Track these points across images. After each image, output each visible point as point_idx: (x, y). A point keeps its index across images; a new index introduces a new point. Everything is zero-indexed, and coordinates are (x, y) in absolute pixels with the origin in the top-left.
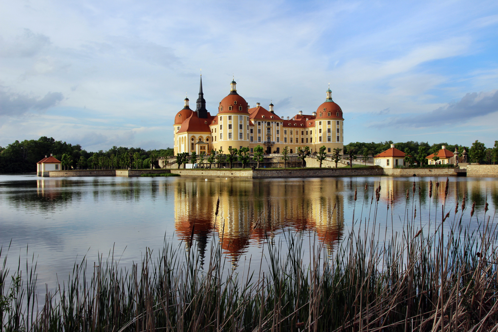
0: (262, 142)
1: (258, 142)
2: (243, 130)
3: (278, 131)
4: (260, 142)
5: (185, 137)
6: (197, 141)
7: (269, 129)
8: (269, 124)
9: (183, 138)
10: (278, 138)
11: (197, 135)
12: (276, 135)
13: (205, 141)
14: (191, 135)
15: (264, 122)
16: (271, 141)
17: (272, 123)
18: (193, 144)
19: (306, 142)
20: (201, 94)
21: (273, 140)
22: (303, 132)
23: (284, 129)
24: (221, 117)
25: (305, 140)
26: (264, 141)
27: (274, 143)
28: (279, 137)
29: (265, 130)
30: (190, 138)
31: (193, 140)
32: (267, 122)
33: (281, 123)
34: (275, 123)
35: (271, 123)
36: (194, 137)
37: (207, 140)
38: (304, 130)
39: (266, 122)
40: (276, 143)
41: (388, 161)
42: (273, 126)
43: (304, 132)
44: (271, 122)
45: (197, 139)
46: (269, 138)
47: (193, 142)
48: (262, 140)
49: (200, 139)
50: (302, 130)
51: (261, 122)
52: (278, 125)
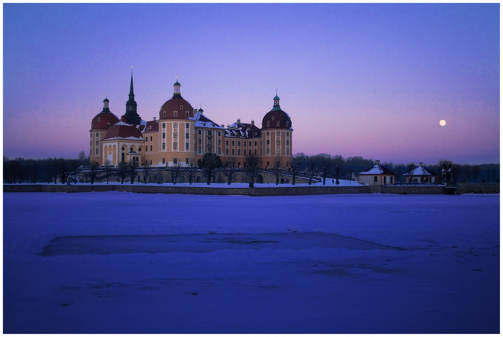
1: (198, 154)
2: (189, 140)
3: (219, 141)
4: (201, 153)
5: (115, 146)
6: (129, 151)
7: (210, 138)
8: (210, 133)
9: (110, 146)
10: (219, 149)
11: (129, 145)
12: (218, 145)
13: (137, 151)
14: (122, 144)
15: (205, 130)
16: (212, 152)
17: (214, 131)
18: (123, 154)
20: (132, 95)
21: (214, 152)
22: (245, 143)
23: (226, 139)
24: (164, 124)
25: (247, 152)
26: (204, 152)
27: (215, 155)
28: (221, 147)
29: (206, 139)
30: (121, 147)
31: (123, 149)
33: (223, 132)
34: (217, 131)
35: (212, 132)
36: (125, 146)
37: (140, 150)
38: (246, 141)
39: (207, 131)
40: (218, 155)
45: (129, 149)
46: (210, 149)
47: (123, 152)
49: (132, 149)
50: (244, 140)
51: (202, 130)
52: (219, 135)
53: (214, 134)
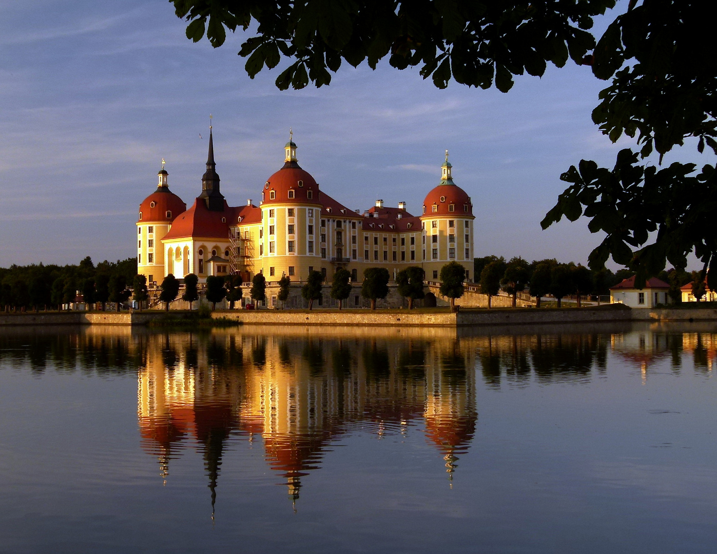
0: (329, 258)
1: (321, 259)
3: (354, 238)
4: (325, 257)
5: (186, 249)
6: (210, 256)
7: (339, 234)
8: (339, 224)
10: (354, 251)
11: (210, 245)
12: (352, 245)
13: (223, 256)
14: (199, 244)
15: (331, 220)
16: (343, 257)
17: (345, 222)
18: (200, 261)
19: (401, 259)
20: (211, 163)
21: (346, 255)
22: (394, 240)
23: (365, 234)
24: (270, 211)
25: (399, 256)
26: (331, 256)
27: (348, 260)
28: (357, 248)
29: (333, 235)
30: (197, 250)
31: (201, 253)
32: (337, 220)
33: (360, 223)
34: (350, 222)
35: (343, 223)
36: (203, 247)
37: (227, 253)
38: (396, 237)
39: (334, 221)
40: (352, 260)
41: (641, 295)
42: (347, 226)
43: (397, 241)
44: (342, 220)
45: (210, 252)
46: (339, 251)
47: (201, 257)
48: (329, 254)
49: (214, 253)
50: (393, 235)
51: (326, 220)
52: (354, 227)
53: (345, 226)
